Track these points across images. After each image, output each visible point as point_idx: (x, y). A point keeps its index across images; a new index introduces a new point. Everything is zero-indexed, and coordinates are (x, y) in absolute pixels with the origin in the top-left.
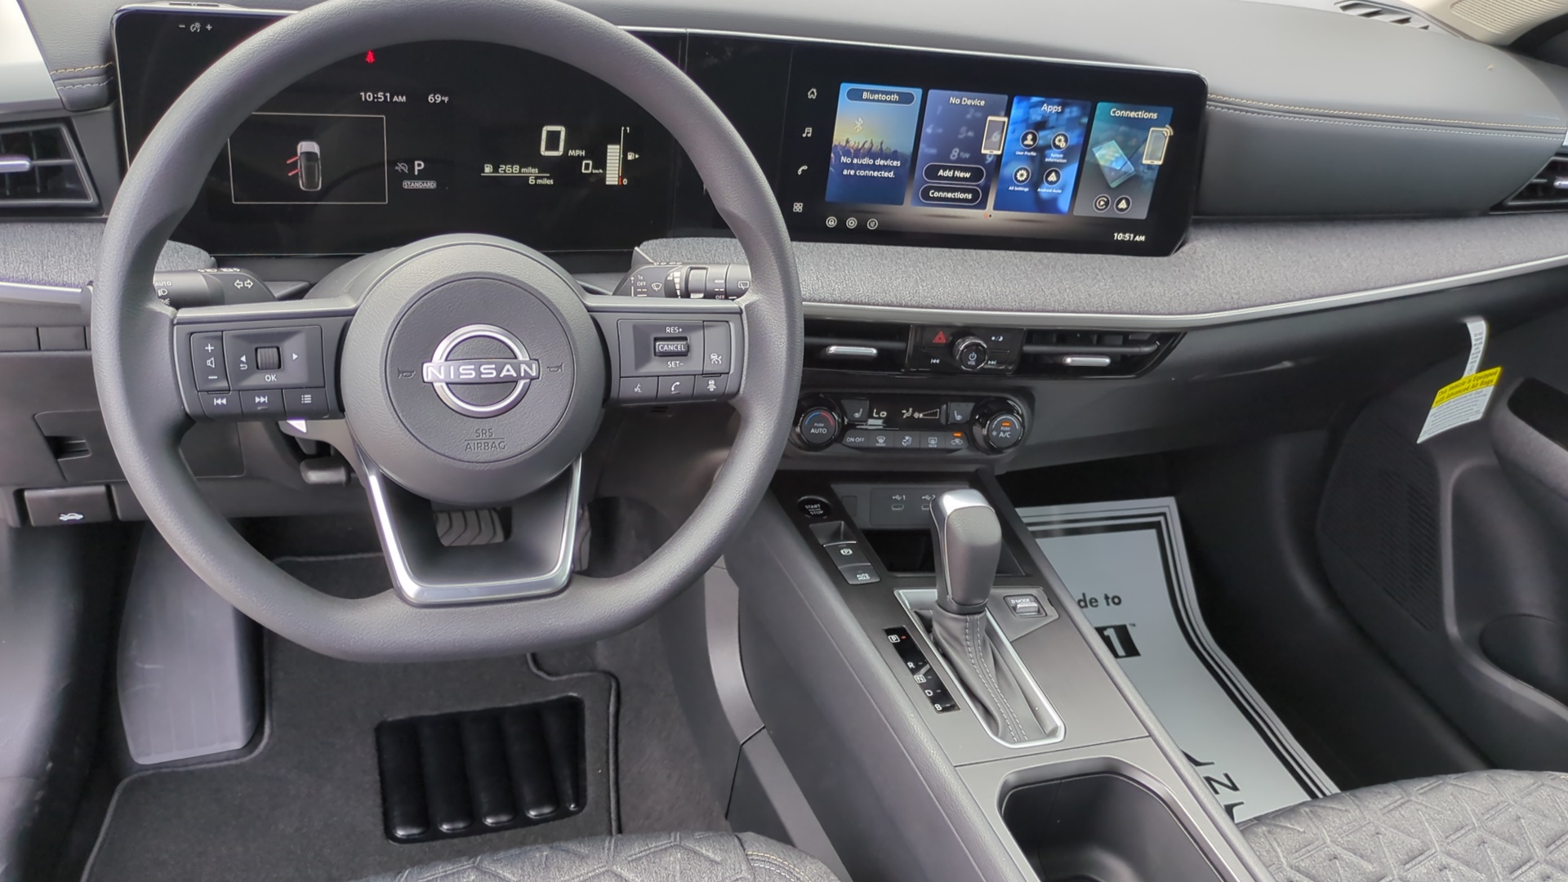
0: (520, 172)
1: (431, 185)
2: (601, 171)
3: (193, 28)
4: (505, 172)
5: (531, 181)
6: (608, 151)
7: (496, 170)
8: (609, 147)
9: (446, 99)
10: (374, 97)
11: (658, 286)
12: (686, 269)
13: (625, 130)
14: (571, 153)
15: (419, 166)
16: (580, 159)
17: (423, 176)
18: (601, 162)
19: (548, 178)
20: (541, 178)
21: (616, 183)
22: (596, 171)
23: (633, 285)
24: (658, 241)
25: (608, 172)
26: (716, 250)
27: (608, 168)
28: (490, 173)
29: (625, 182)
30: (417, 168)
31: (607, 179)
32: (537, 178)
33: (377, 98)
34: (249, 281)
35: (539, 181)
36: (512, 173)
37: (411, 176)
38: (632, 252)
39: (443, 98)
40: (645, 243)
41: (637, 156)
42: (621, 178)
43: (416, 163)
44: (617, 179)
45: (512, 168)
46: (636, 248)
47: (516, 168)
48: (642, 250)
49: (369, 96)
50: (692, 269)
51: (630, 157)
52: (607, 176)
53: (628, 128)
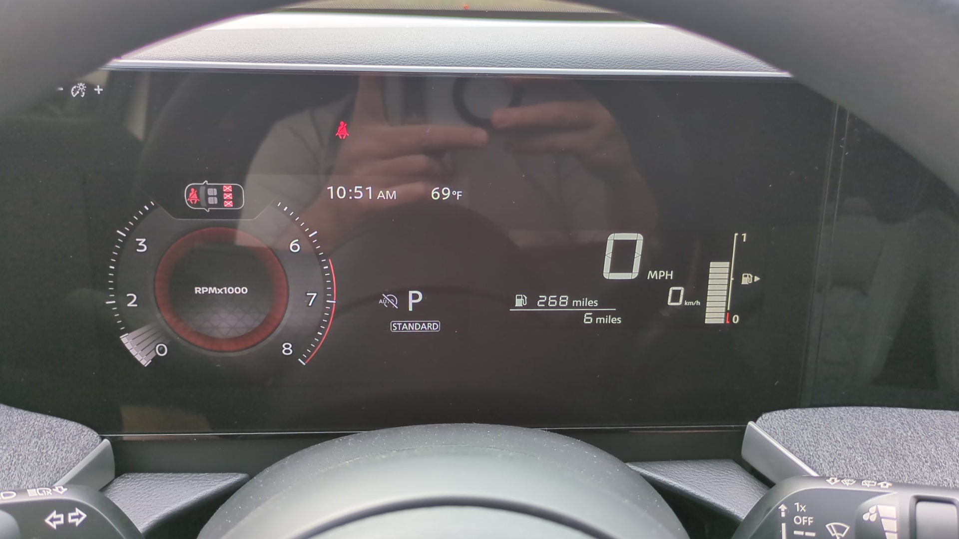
0: (570, 306)
1: (433, 326)
2: (698, 303)
3: (75, 91)
4: (547, 307)
5: (587, 320)
6: (711, 270)
7: (532, 303)
8: (712, 264)
9: (458, 194)
10: (348, 194)
11: (840, 530)
12: (906, 497)
13: (740, 238)
14: (652, 275)
15: (415, 297)
16: (665, 284)
17: (421, 313)
18: (699, 290)
19: (614, 314)
20: (603, 314)
21: (722, 321)
22: (691, 303)
23: (783, 520)
24: (788, 413)
25: (708, 304)
26: (893, 432)
27: (708, 299)
28: (524, 307)
29: (736, 319)
30: (411, 301)
31: (707, 315)
32: (595, 315)
33: (353, 194)
34: (78, 511)
35: (599, 320)
36: (558, 306)
37: (402, 314)
38: (744, 430)
39: (454, 193)
40: (766, 416)
41: (757, 279)
42: (729, 314)
43: (411, 293)
44: (723, 315)
45: (558, 299)
46: (751, 423)
47: (564, 299)
48: (763, 428)
49: (341, 190)
50: (920, 499)
51: (746, 280)
52: (708, 310)
53: (745, 235)
